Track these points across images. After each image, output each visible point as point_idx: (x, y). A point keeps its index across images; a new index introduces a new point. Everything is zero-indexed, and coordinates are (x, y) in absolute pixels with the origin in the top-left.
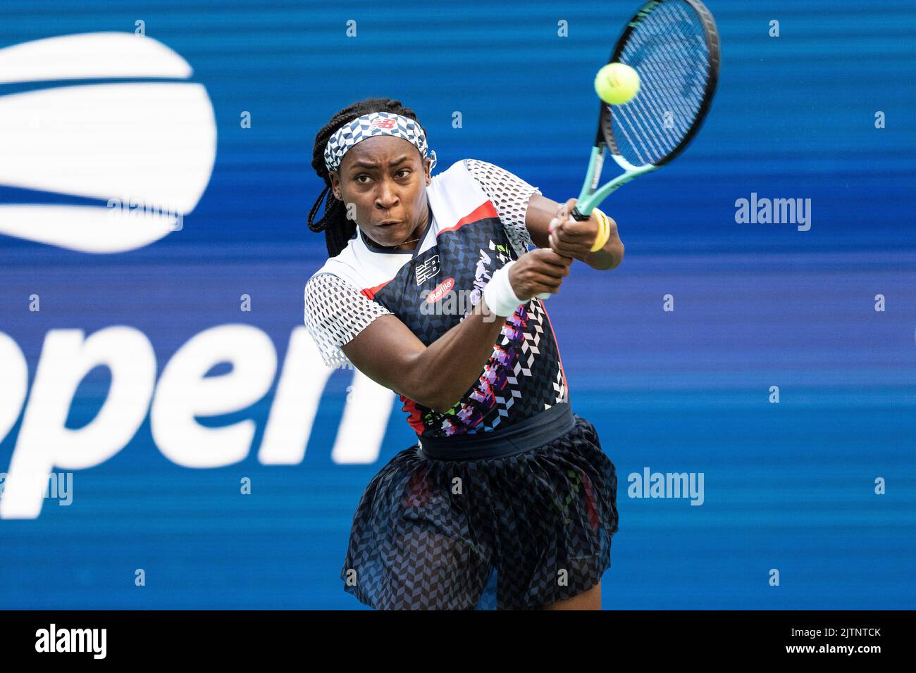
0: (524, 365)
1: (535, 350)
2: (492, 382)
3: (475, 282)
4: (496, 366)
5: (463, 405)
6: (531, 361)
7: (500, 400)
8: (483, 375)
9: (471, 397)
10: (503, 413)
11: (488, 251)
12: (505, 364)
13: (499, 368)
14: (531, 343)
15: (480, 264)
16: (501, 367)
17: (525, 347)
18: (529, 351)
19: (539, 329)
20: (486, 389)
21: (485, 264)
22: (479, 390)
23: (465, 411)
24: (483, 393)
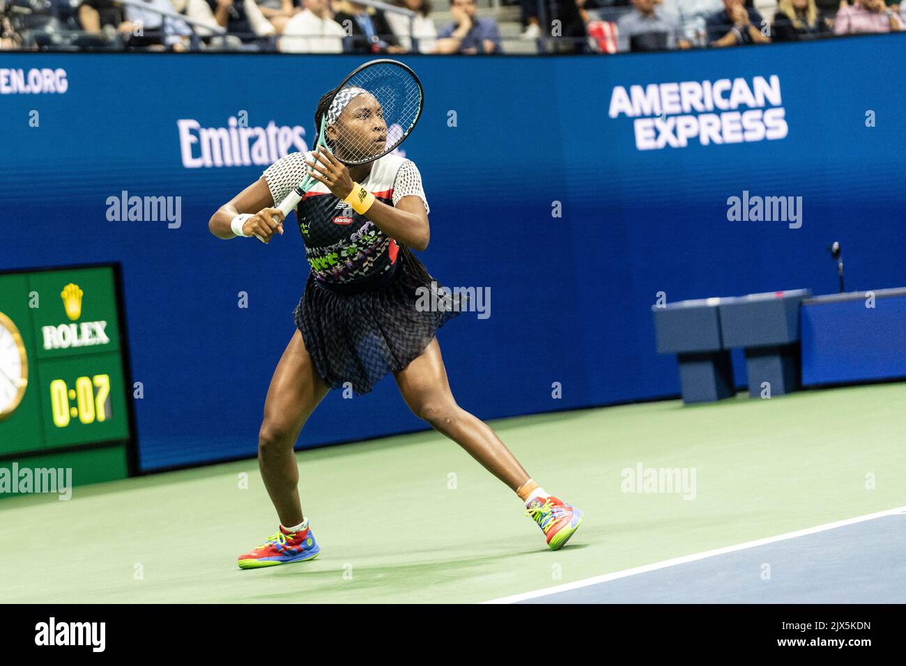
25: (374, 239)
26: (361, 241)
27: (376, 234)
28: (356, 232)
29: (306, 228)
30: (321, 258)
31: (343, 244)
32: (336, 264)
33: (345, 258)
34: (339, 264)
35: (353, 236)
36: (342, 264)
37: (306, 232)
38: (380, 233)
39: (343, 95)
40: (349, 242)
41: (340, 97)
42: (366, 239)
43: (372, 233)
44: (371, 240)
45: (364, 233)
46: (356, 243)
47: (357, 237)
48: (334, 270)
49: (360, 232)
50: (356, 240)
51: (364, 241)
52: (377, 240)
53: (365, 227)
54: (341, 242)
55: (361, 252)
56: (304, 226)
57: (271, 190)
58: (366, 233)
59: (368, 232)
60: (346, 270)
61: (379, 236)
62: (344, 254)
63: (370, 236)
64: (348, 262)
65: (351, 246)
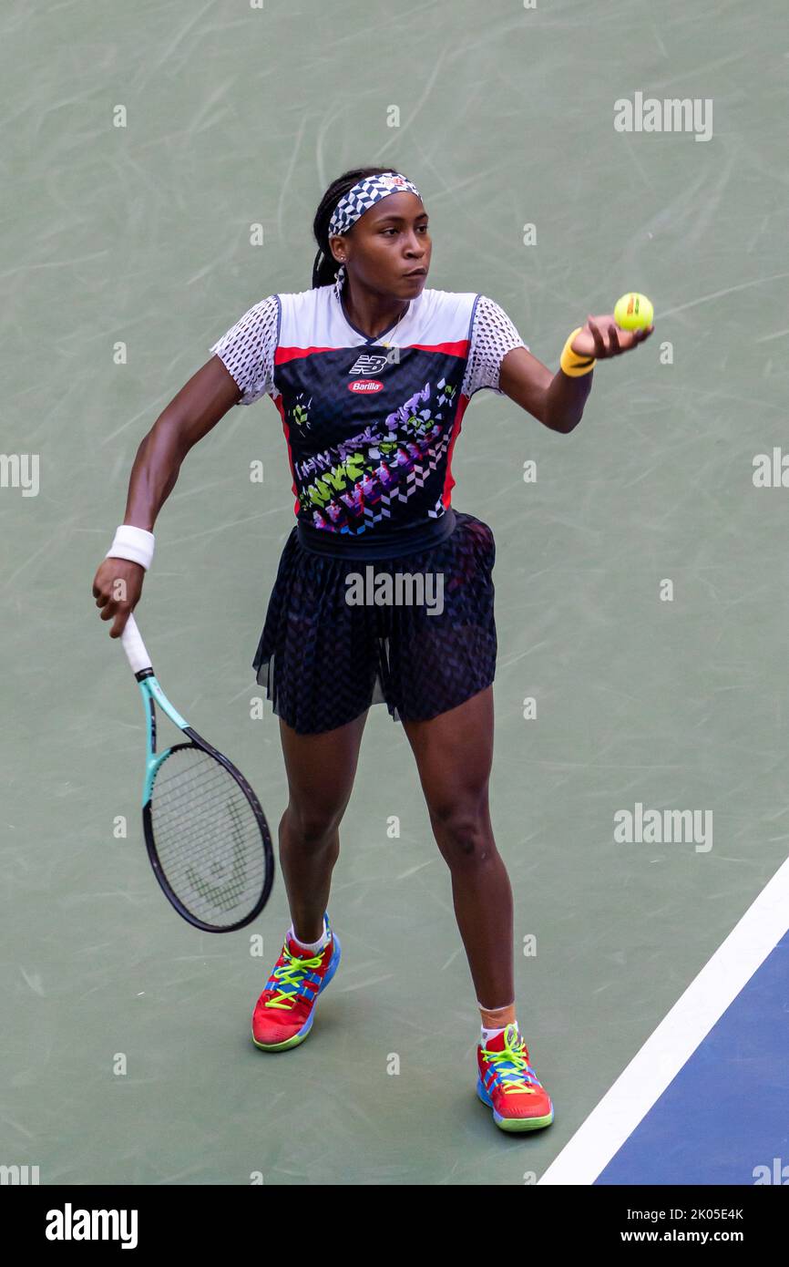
0: (403, 492)
1: (420, 483)
2: (366, 494)
3: (400, 408)
4: (376, 482)
5: (332, 502)
6: (411, 491)
7: (368, 512)
8: (360, 483)
9: (341, 498)
10: (368, 523)
11: (433, 387)
12: (385, 484)
13: (376, 484)
14: (419, 476)
15: (417, 396)
16: (379, 484)
17: (411, 477)
18: (413, 482)
19: (432, 465)
20: (357, 497)
21: (421, 399)
22: (350, 496)
23: (333, 508)
24: (353, 500)
25: (429, 425)
26: (404, 428)
27: (432, 417)
28: (395, 411)
29: (304, 412)
30: (333, 469)
31: (373, 434)
32: (360, 479)
33: (375, 464)
34: (365, 477)
35: (389, 420)
36: (371, 476)
37: (304, 418)
38: (439, 416)
39: (366, 187)
40: (384, 430)
41: (361, 191)
42: (414, 423)
43: (426, 414)
44: (423, 427)
45: (410, 413)
46: (394, 431)
47: (398, 420)
48: (356, 493)
49: (403, 411)
50: (396, 426)
51: (411, 426)
52: (432, 428)
53: (412, 402)
54: (367, 432)
55: (405, 451)
56: (299, 409)
57: (228, 365)
58: (415, 413)
59: (418, 411)
60: (380, 489)
61: (437, 422)
62: (374, 454)
63: (422, 418)
64: (381, 470)
65: (386, 438)
